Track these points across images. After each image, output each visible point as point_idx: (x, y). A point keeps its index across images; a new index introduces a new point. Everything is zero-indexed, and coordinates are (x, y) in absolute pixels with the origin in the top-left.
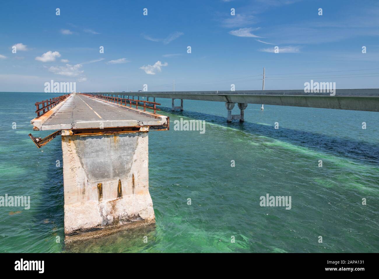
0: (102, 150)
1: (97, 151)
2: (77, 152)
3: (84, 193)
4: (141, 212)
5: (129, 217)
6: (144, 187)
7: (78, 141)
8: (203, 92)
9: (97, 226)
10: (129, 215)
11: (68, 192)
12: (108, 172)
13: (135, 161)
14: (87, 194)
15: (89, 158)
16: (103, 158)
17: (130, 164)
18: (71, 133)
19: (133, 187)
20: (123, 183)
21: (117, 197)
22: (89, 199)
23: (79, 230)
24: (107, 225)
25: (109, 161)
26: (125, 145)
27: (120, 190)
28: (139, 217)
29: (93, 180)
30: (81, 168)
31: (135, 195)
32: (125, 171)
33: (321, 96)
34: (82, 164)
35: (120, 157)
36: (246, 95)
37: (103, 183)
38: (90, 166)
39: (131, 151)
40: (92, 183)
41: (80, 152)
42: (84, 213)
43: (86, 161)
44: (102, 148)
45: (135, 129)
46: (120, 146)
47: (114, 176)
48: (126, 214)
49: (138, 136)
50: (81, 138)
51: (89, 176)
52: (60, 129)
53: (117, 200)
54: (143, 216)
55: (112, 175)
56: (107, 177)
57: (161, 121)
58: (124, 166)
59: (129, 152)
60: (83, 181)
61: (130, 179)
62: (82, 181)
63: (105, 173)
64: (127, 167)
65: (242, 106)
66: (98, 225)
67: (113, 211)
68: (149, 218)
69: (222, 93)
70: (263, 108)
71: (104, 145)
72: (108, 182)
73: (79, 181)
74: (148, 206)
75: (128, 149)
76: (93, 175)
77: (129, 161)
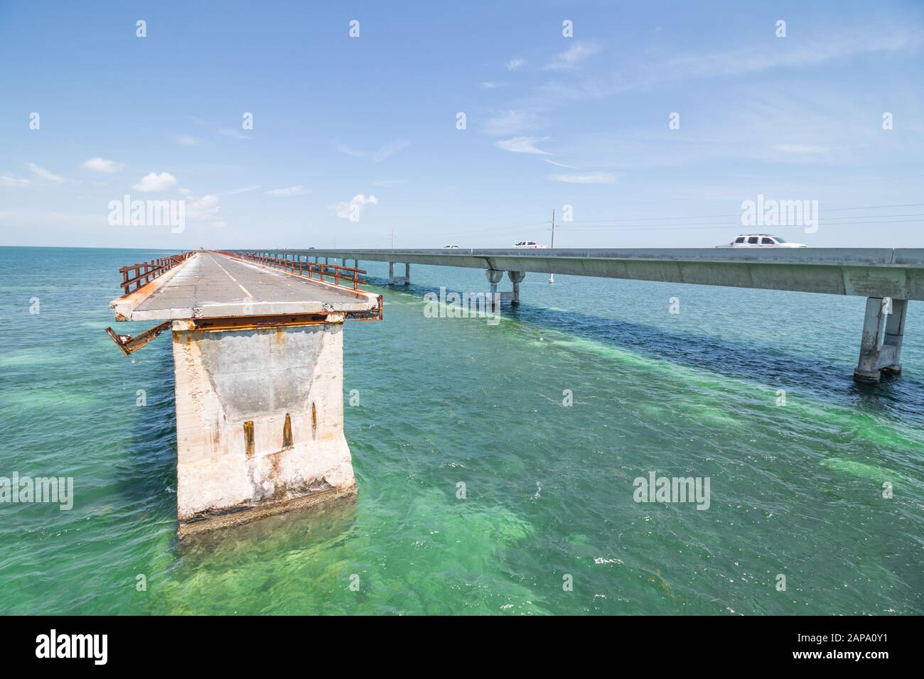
0: (253, 357)
1: (243, 360)
2: (204, 363)
3: (216, 440)
4: (328, 474)
5: (305, 483)
6: (335, 425)
7: (205, 341)
8: (446, 252)
9: (242, 503)
10: (305, 480)
11: (185, 440)
12: (264, 400)
13: (316, 378)
14: (222, 441)
15: (227, 373)
16: (255, 373)
17: (308, 383)
18: (191, 327)
19: (314, 426)
20: (294, 421)
21: (283, 446)
22: (226, 451)
23: (207, 511)
24: (263, 499)
25: (267, 379)
26: (299, 348)
27: (287, 433)
28: (325, 482)
29: (235, 416)
30: (212, 393)
31: (317, 441)
32: (298, 397)
33: (650, 259)
34: (213, 384)
35: (289, 370)
36: (523, 256)
37: (255, 420)
38: (230, 389)
39: (309, 360)
40: (234, 421)
41: (209, 361)
42: (218, 479)
43: (221, 380)
44: (253, 355)
45: (318, 318)
46: (289, 350)
47: (277, 408)
48: (299, 478)
49: (324, 330)
50: (211, 336)
51: (228, 408)
52: (169, 318)
53: (283, 451)
54: (332, 481)
55: (272, 404)
56: (264, 410)
57: (367, 304)
58: (296, 387)
59: (307, 361)
60: (215, 418)
61: (307, 412)
62: (213, 418)
63: (258, 402)
64: (301, 389)
65: (515, 277)
66: (245, 502)
67: (275, 473)
68: (344, 483)
69: (481, 253)
70: (552, 280)
71: (258, 348)
72: (264, 419)
73: (208, 418)
74: (341, 462)
75: (303, 355)
76: (235, 406)
77: (305, 378)
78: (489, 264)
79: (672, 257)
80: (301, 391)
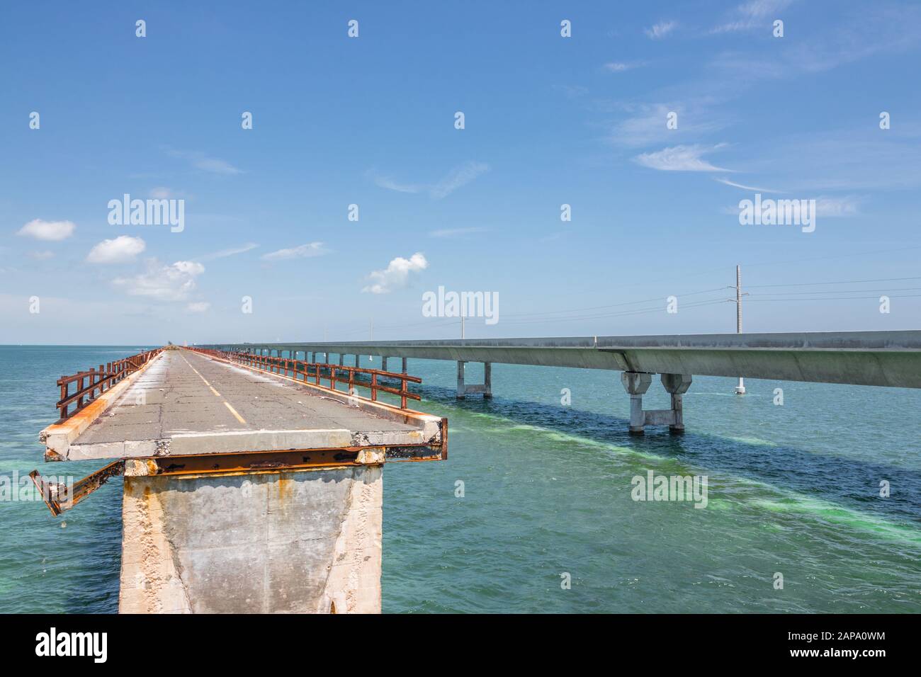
0: (242, 522)
1: (226, 526)
2: (166, 529)
7: (171, 493)
8: (551, 342)
12: (255, 594)
13: (339, 560)
15: (201, 547)
16: (243, 548)
17: (324, 568)
18: (153, 470)
25: (261, 557)
26: (312, 507)
30: (173, 580)
32: (308, 592)
34: (178, 566)
35: (295, 544)
36: (686, 348)
38: (203, 575)
39: (329, 527)
41: (174, 527)
43: (190, 559)
45: (345, 456)
46: (297, 509)
49: (353, 477)
50: (180, 485)
52: (121, 456)
55: (266, 602)
57: (422, 433)
58: (306, 573)
59: (324, 529)
63: (245, 599)
64: (314, 577)
65: (673, 383)
69: (610, 344)
70: (742, 388)
71: (249, 506)
75: (318, 519)
77: (321, 558)
78: (627, 361)
80: (313, 580)
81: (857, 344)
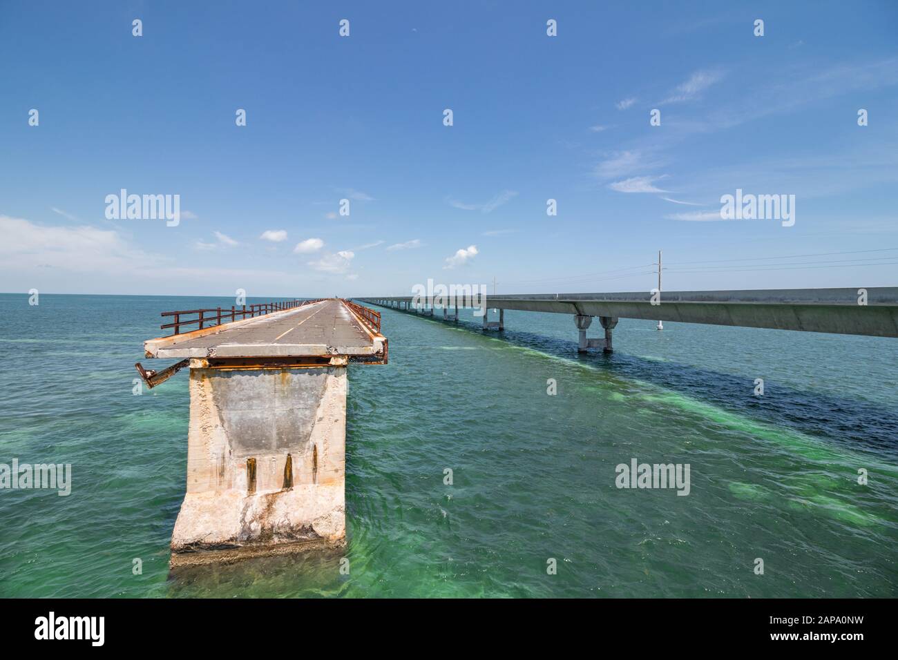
0: (259, 396)
1: (250, 398)
2: (215, 399)
3: (222, 474)
4: (316, 522)
5: (291, 528)
6: (336, 471)
7: (217, 378)
9: (229, 541)
10: (292, 525)
11: (194, 470)
12: (267, 438)
13: (319, 421)
14: (227, 476)
15: (235, 410)
16: (260, 411)
17: (310, 425)
18: (205, 365)
19: (315, 469)
20: (295, 462)
21: (283, 487)
22: (230, 486)
23: (196, 544)
24: (249, 540)
25: (271, 418)
26: (302, 390)
27: (288, 474)
28: (313, 530)
29: (239, 452)
30: (219, 428)
31: (317, 485)
32: (300, 438)
34: (222, 420)
35: (292, 411)
36: (609, 301)
37: (258, 458)
38: (236, 425)
39: (312, 402)
40: (239, 457)
41: (219, 398)
42: (214, 513)
43: (229, 416)
44: (259, 394)
45: (322, 360)
46: (293, 391)
47: (279, 447)
48: (286, 522)
49: (327, 373)
50: (222, 373)
51: (233, 443)
52: (188, 356)
53: (282, 492)
54: (320, 530)
55: (274, 443)
56: (266, 448)
57: (372, 348)
58: (298, 428)
59: (309, 402)
60: (222, 452)
61: (308, 454)
62: (220, 452)
63: (261, 440)
64: (303, 430)
65: (607, 322)
66: (232, 539)
67: (267, 513)
68: (332, 534)
69: (566, 298)
70: (661, 326)
71: (263, 387)
72: (266, 457)
73: (215, 452)
74: (333, 510)
75: (306, 397)
76: (240, 442)
77: (307, 419)
78: (577, 309)
79: (781, 300)
80: (303, 432)
81: (712, 299)
